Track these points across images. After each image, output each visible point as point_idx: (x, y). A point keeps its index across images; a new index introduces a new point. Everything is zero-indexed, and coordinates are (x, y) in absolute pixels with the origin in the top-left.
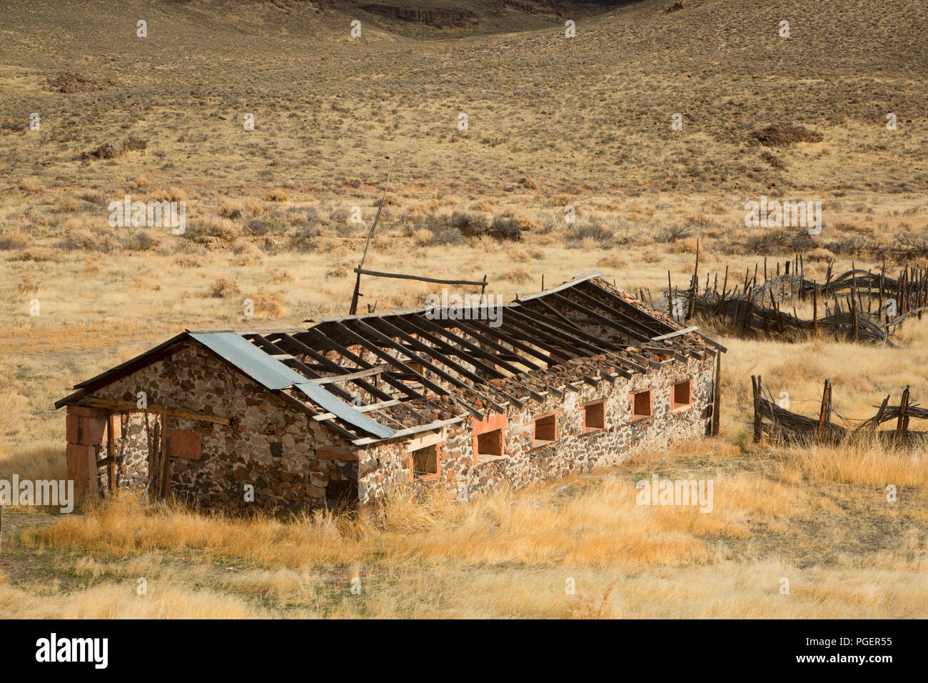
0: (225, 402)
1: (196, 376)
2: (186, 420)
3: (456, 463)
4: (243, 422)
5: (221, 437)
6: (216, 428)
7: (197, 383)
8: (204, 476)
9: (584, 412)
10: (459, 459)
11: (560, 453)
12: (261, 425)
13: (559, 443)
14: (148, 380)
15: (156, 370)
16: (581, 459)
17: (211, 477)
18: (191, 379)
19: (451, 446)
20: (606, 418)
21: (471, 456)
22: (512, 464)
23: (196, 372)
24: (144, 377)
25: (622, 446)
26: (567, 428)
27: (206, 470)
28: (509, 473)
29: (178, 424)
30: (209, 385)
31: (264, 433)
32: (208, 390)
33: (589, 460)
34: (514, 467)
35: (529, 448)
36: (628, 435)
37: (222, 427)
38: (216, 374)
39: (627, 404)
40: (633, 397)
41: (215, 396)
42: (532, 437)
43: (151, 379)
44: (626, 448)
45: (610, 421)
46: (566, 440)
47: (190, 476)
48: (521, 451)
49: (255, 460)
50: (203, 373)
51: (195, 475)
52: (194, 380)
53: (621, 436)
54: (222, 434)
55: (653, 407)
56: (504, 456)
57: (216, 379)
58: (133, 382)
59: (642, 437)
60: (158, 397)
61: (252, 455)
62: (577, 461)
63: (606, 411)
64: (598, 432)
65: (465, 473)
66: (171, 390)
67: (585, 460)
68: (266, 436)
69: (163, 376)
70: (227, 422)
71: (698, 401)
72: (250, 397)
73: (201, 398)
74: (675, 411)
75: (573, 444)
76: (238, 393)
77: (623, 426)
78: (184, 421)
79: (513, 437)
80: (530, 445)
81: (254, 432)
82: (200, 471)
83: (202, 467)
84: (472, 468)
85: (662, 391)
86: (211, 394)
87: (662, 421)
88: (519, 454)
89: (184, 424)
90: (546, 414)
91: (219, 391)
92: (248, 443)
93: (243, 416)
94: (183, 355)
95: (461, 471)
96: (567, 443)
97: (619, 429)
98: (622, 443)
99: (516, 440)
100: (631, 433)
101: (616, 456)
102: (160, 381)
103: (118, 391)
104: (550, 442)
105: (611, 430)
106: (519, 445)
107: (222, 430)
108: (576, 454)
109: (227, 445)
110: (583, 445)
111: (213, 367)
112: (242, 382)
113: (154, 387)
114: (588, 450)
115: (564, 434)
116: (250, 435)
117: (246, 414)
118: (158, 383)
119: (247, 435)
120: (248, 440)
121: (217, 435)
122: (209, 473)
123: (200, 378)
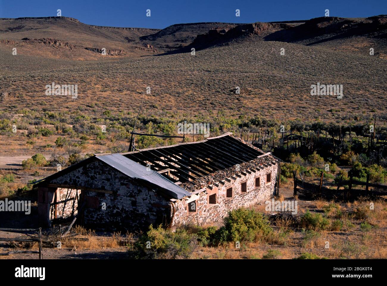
0: (111, 184)
1: (97, 174)
2: (93, 192)
3: (202, 208)
4: (119, 192)
5: (108, 199)
6: (106, 195)
7: (98, 176)
8: (100, 215)
9: (241, 186)
10: (203, 206)
11: (234, 202)
12: (127, 194)
13: (233, 198)
14: (75, 175)
15: (79, 171)
16: (240, 204)
17: (103, 215)
18: (95, 175)
19: (200, 200)
20: (247, 188)
21: (207, 204)
22: (220, 207)
23: (98, 172)
24: (74, 174)
25: (252, 199)
26: (236, 192)
27: (101, 213)
28: (218, 211)
29: (89, 194)
30: (103, 177)
31: (129, 196)
32: (103, 179)
33: (242, 204)
34: (220, 208)
35: (224, 201)
36: (253, 194)
37: (109, 195)
38: (107, 173)
39: (253, 182)
40: (255, 179)
41: (106, 182)
42: (226, 196)
43: (77, 175)
44: (253, 200)
45: (248, 189)
46: (235, 197)
47: (94, 216)
48: (222, 202)
49: (124, 208)
50: (101, 172)
51: (96, 215)
52: (97, 175)
53: (251, 195)
54: (109, 197)
55: (260, 183)
56: (217, 204)
57: (107, 174)
58: (68, 176)
59: (257, 195)
60: (80, 182)
61: (123, 206)
62: (238, 205)
63: (247, 185)
64: (245, 193)
65: (205, 211)
66: (86, 180)
67: (241, 205)
68: (130, 198)
69: (82, 174)
70: (111, 192)
71: (273, 181)
72: (122, 182)
73: (100, 183)
74: (267, 185)
75: (237, 198)
76: (117, 180)
77: (252, 191)
78: (91, 192)
79: (220, 196)
80: (225, 199)
81: (124, 196)
82: (98, 213)
83: (99, 212)
84: (207, 209)
85: (263, 177)
86: (104, 181)
87: (263, 189)
88: (221, 203)
89: (91, 194)
90: (229, 187)
91: (108, 180)
92: (121, 201)
93: (119, 190)
94: (92, 165)
95: (204, 211)
96: (236, 198)
97: (251, 192)
98: (252, 197)
99: (221, 197)
100: (254, 193)
101: (250, 202)
102: (81, 176)
103: (61, 180)
104: (230, 198)
105: (249, 193)
106: (221, 200)
107: (109, 196)
108: (238, 202)
109: (111, 202)
110: (240, 199)
111: (106, 169)
112: (119, 175)
113: (78, 178)
114: (242, 200)
115: (235, 194)
116: (122, 198)
117: (120, 189)
118: (79, 176)
119: (120, 197)
120: (121, 200)
121: (107, 198)
122: (103, 214)
123: (99, 174)
